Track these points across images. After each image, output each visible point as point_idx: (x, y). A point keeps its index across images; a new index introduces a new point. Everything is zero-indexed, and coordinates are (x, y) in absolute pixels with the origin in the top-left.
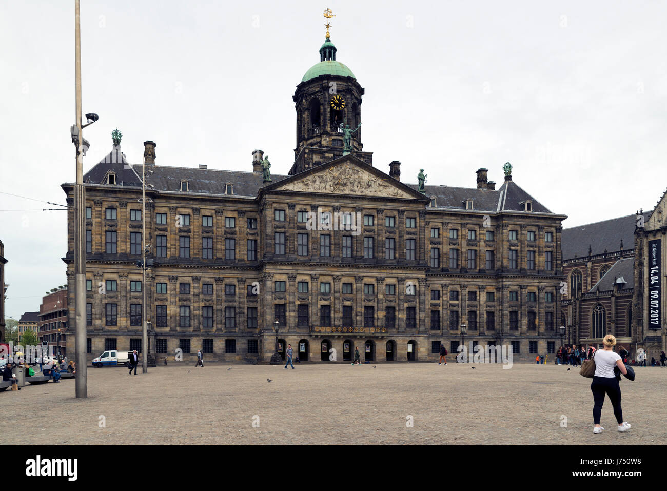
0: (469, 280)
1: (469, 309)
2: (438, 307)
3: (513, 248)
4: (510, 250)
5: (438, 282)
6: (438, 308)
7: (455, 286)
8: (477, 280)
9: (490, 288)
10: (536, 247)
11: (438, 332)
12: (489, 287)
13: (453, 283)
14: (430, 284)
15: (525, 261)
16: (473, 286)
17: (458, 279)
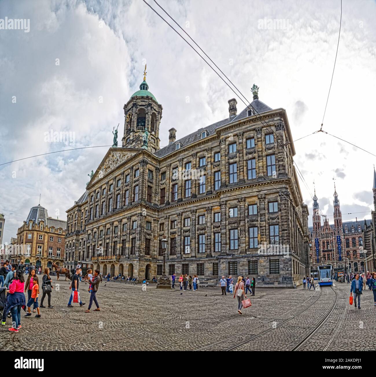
0: (198, 204)
1: (198, 232)
2: (175, 234)
3: (231, 161)
4: (230, 164)
5: (174, 213)
6: (175, 236)
7: (188, 213)
8: (205, 203)
9: (217, 209)
10: (255, 153)
11: (175, 256)
12: (216, 207)
13: (185, 210)
14: (169, 216)
15: (243, 171)
16: (202, 210)
17: (189, 206)
